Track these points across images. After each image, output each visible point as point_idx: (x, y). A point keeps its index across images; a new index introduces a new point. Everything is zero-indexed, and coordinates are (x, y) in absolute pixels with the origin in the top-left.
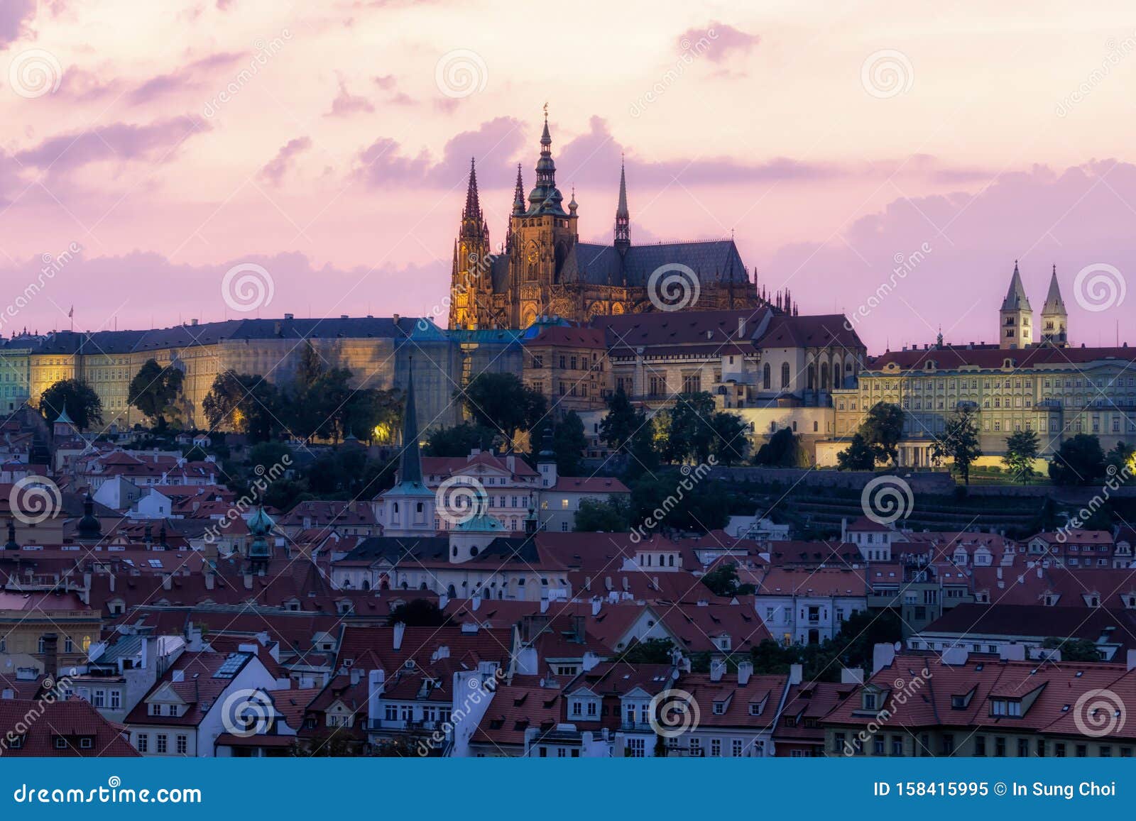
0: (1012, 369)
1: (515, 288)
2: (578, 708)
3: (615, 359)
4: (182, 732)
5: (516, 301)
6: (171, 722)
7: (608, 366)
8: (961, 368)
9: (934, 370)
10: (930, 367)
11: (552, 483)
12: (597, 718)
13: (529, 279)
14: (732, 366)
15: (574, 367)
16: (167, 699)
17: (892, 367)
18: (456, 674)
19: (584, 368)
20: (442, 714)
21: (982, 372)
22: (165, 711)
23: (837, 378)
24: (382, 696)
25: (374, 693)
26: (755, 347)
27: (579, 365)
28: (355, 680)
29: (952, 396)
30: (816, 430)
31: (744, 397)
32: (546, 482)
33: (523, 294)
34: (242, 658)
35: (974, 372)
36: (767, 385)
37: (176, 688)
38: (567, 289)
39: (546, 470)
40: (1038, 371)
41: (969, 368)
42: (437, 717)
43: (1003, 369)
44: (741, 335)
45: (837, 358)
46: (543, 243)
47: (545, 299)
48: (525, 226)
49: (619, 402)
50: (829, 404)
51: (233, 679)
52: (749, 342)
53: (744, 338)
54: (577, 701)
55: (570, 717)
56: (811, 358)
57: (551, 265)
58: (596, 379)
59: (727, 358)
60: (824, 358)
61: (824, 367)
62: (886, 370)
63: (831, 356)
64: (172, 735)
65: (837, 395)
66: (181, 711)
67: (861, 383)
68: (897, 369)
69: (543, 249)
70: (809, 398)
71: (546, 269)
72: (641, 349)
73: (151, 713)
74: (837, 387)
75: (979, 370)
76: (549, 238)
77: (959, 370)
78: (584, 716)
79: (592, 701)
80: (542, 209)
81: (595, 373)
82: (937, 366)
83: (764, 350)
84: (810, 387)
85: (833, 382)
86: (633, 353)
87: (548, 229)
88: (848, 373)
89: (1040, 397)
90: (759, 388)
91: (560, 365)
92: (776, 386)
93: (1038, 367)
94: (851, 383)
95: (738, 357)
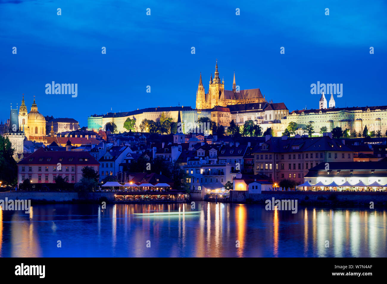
0: (322, 113)
1: (210, 101)
2: (199, 153)
3: (232, 114)
4: (111, 162)
5: (210, 103)
6: (109, 160)
7: (230, 116)
8: (310, 113)
9: (304, 114)
10: (303, 114)
11: (216, 140)
12: (204, 156)
13: (213, 98)
14: (259, 115)
15: (222, 116)
16: (108, 156)
17: (294, 114)
18: (172, 147)
19: (225, 117)
20: (169, 156)
21: (315, 114)
22: (108, 158)
23: (282, 117)
24: (156, 153)
25: (154, 152)
26: (263, 111)
27: (224, 116)
28: (150, 151)
29: (308, 120)
30: (277, 128)
31: (261, 122)
32: (215, 140)
33: (212, 101)
34: (126, 147)
35: (313, 114)
36: (266, 119)
37: (110, 153)
38: (222, 100)
39: (215, 137)
40: (328, 114)
41: (312, 113)
42: (168, 157)
43: (320, 113)
44: (260, 108)
45: (282, 113)
46: (216, 90)
47: (217, 103)
48: (212, 86)
49: (232, 123)
50: (280, 123)
51: (123, 151)
52: (262, 109)
54: (199, 152)
55: (198, 156)
56: (276, 113)
57: (218, 95)
58: (228, 119)
59: (257, 113)
60: (279, 113)
61: (279, 115)
62: (293, 114)
63: (280, 112)
64: (109, 163)
65: (282, 121)
66: (111, 158)
67: (287, 117)
69: (216, 92)
70: (276, 121)
71: (217, 96)
72: (238, 112)
73: (105, 159)
74: (282, 119)
75: (314, 114)
76: (218, 89)
77: (310, 114)
78: (201, 155)
79: (203, 152)
80: (216, 83)
81: (227, 118)
82: (304, 113)
83: (265, 111)
84: (276, 119)
85: (281, 118)
86: (236, 113)
87: (217, 87)
88: (285, 116)
89: (328, 120)
90: (264, 120)
91: (219, 116)
92: (268, 119)
93: (327, 112)
94: (285, 118)
95: (259, 113)
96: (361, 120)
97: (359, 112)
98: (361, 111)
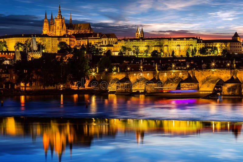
0: (141, 41)
1: (55, 30)
5: (55, 32)
7: (76, 41)
8: (134, 41)
9: (129, 41)
13: (58, 29)
14: (97, 41)
19: (73, 41)
23: (114, 43)
29: (132, 45)
31: (99, 45)
33: (57, 31)
35: (136, 41)
38: (64, 30)
41: (135, 41)
45: (114, 40)
47: (60, 32)
48: (57, 21)
53: (99, 37)
56: (109, 40)
57: (61, 27)
59: (96, 40)
60: (111, 40)
61: (112, 41)
62: (122, 41)
63: (113, 39)
65: (114, 45)
67: (118, 43)
68: (124, 41)
70: (110, 46)
72: (81, 39)
76: (61, 23)
80: (60, 18)
83: (102, 38)
84: (109, 44)
86: (80, 39)
87: (61, 21)
88: (116, 42)
89: (146, 45)
90: (101, 44)
91: (70, 41)
92: (104, 44)
93: (145, 40)
94: (116, 43)
95: (98, 40)
96: (167, 46)
97: (166, 41)
98: (168, 40)
